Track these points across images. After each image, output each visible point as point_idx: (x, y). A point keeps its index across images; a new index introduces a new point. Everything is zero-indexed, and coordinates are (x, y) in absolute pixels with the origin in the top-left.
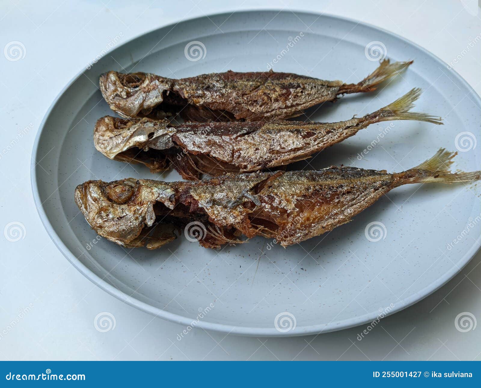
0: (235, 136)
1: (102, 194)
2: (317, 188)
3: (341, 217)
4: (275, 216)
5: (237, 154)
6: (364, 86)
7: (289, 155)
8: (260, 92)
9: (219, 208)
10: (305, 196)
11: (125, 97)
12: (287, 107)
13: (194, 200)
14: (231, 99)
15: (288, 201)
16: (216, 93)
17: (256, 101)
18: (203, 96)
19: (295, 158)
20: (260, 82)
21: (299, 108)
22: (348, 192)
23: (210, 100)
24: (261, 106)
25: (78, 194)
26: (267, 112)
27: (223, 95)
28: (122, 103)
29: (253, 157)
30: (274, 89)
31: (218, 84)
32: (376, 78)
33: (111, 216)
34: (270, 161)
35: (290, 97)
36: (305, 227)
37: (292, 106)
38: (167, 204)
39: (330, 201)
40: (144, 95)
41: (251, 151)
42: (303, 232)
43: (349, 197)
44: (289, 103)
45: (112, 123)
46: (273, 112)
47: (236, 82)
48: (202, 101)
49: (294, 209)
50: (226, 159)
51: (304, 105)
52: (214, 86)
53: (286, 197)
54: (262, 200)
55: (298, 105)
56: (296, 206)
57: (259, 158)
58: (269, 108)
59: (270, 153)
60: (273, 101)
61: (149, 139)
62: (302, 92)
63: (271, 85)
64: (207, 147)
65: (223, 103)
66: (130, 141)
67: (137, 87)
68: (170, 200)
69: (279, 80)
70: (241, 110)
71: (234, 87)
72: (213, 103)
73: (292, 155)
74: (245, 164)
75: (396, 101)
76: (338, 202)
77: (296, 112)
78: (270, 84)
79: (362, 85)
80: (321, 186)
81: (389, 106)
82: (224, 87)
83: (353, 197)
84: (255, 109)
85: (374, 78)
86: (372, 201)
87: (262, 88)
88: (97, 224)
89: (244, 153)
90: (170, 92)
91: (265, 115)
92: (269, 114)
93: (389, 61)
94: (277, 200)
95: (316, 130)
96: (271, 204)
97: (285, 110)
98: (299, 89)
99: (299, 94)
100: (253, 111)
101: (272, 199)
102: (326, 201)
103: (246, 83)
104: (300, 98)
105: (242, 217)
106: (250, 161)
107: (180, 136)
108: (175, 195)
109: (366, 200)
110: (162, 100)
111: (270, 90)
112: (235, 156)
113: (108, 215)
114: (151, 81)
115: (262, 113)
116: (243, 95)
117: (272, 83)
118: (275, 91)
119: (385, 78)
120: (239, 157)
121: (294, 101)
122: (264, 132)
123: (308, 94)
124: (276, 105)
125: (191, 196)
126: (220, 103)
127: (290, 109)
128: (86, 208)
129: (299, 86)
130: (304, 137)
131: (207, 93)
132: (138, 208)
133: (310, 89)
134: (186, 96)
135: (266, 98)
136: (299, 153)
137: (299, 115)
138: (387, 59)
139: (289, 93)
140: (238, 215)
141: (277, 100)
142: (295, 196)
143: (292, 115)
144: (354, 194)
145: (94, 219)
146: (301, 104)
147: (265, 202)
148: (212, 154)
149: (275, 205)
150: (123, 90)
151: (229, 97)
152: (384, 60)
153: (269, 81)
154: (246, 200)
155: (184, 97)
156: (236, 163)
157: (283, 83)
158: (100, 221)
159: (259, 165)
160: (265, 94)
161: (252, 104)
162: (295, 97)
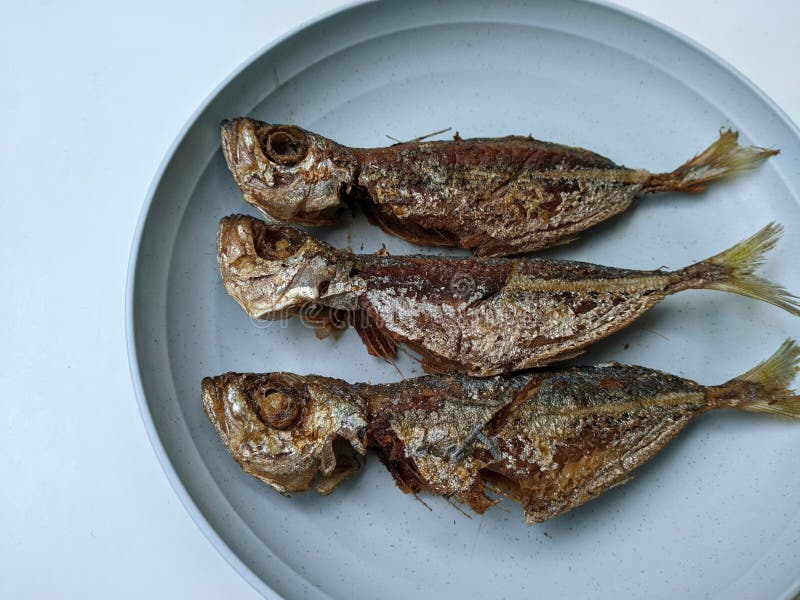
0: (464, 305)
1: (249, 408)
2: (589, 421)
3: (618, 472)
4: (521, 477)
5: (466, 345)
6: (685, 179)
7: (549, 349)
8: (508, 198)
9: (437, 461)
10: (569, 440)
11: (271, 184)
12: (551, 228)
13: (397, 440)
14: (457, 209)
15: (543, 450)
16: (433, 195)
17: (501, 216)
18: (411, 202)
19: (559, 355)
20: (510, 174)
21: (572, 229)
22: (634, 428)
23: (421, 212)
24: (507, 226)
25: (208, 398)
26: (517, 237)
27: (444, 200)
28: (266, 195)
29: (492, 354)
30: (533, 191)
31: (437, 175)
32: (708, 169)
33: (265, 450)
34: (519, 360)
35: (559, 208)
36: (564, 496)
37: (561, 226)
38: (356, 443)
39: (607, 444)
40: (307, 188)
41: (490, 340)
42: (561, 505)
43: (633, 437)
44: (555, 222)
45: (251, 239)
46: (527, 238)
47: (467, 169)
48: (407, 212)
49: (550, 465)
50: (447, 355)
51: (581, 224)
52: (429, 179)
53: (540, 442)
54: (504, 449)
55: (570, 224)
56: (555, 460)
57: (502, 357)
58: (521, 231)
59: (519, 346)
60: (528, 216)
61: (320, 295)
62: (580, 200)
63: (529, 181)
64: (418, 330)
65: (443, 218)
66: (288, 295)
67: (292, 164)
68: (359, 435)
69: (543, 171)
70: (472, 231)
71: (464, 182)
72: (426, 217)
73: (555, 350)
74: (479, 364)
75: (736, 246)
76: (617, 446)
77: (564, 237)
78: (526, 180)
79: (682, 179)
80: (595, 416)
81: (723, 254)
82: (447, 183)
83: (640, 433)
84: (498, 231)
85: (705, 169)
86: (667, 439)
87: (513, 187)
88: (242, 456)
89: (479, 345)
90: (353, 188)
91: (512, 244)
92: (519, 241)
93: (737, 135)
94: (527, 449)
95: (597, 294)
96: (517, 457)
97: (547, 234)
98: (575, 193)
99: (575, 204)
100: (493, 235)
101: (519, 446)
102: (600, 444)
103: (485, 174)
104: (575, 211)
105: (472, 480)
106: (487, 361)
107: (373, 297)
108: (367, 428)
109: (659, 439)
110: (338, 203)
111: (527, 194)
112: (462, 348)
113: (260, 448)
114: (318, 161)
115: (508, 239)
116: (479, 200)
117: (531, 177)
118: (535, 197)
119: (724, 172)
120: (469, 350)
121: (563, 217)
122: (512, 299)
123: (589, 203)
124: (533, 225)
125: (393, 434)
126: (437, 217)
127: (555, 232)
128: (224, 429)
129: (576, 187)
130: (577, 312)
131: (417, 195)
132: (308, 442)
133: (594, 193)
134: (381, 198)
135: (517, 210)
136: (566, 346)
137: (568, 242)
138: (734, 131)
139: (558, 201)
140: (466, 478)
141: (534, 215)
142: (555, 441)
143: (558, 241)
144: (643, 429)
145: (237, 449)
146: (575, 223)
147: (507, 450)
148: (425, 343)
149: (522, 457)
150: (267, 167)
151: (455, 206)
152: (730, 131)
153: (525, 173)
154: (479, 445)
155: (377, 200)
156: (463, 359)
157: (550, 179)
158: (247, 453)
159: (500, 367)
160: (516, 201)
161: (493, 222)
162: (566, 210)
